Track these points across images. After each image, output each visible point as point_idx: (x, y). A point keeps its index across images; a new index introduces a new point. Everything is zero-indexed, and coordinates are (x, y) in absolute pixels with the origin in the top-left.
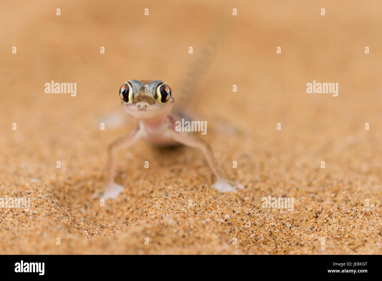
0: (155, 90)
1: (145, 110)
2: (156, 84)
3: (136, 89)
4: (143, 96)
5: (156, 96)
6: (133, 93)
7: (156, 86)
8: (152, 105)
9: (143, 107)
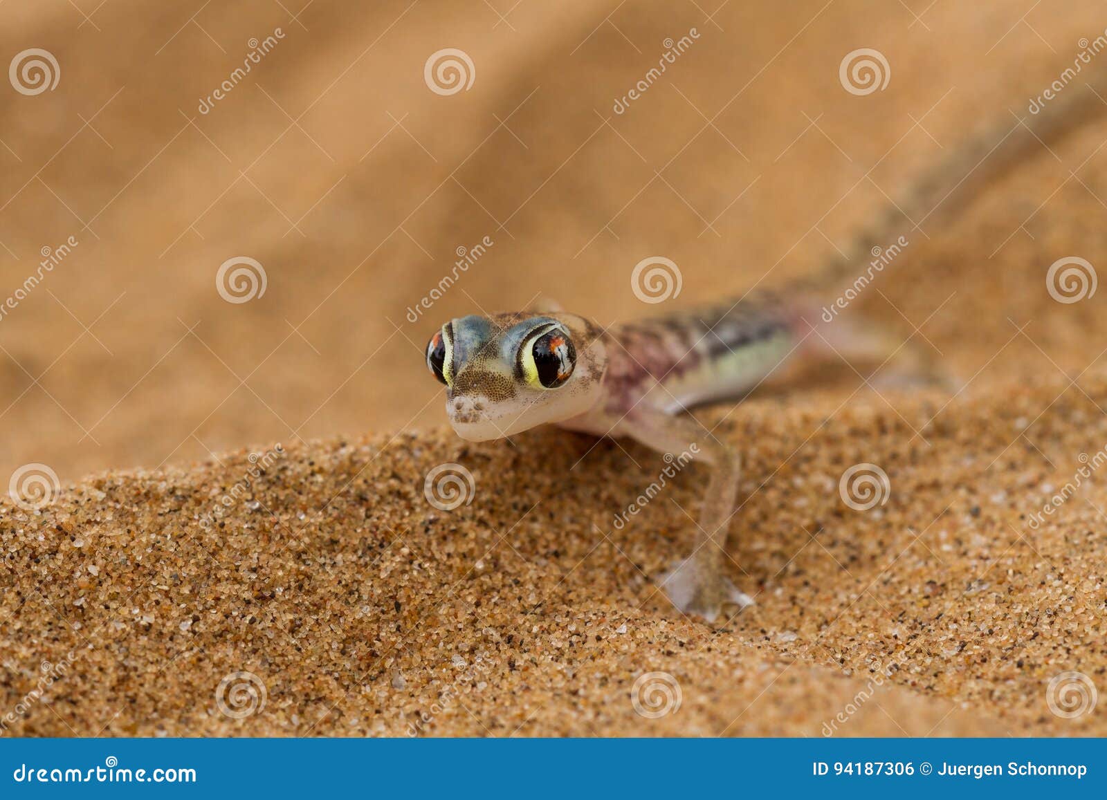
0: (516, 352)
1: (476, 419)
2: (522, 334)
3: (464, 350)
4: (477, 374)
5: (520, 373)
6: (453, 362)
7: (521, 340)
8: (503, 403)
9: (470, 410)
